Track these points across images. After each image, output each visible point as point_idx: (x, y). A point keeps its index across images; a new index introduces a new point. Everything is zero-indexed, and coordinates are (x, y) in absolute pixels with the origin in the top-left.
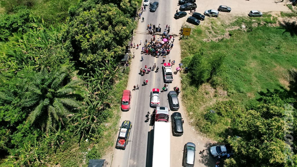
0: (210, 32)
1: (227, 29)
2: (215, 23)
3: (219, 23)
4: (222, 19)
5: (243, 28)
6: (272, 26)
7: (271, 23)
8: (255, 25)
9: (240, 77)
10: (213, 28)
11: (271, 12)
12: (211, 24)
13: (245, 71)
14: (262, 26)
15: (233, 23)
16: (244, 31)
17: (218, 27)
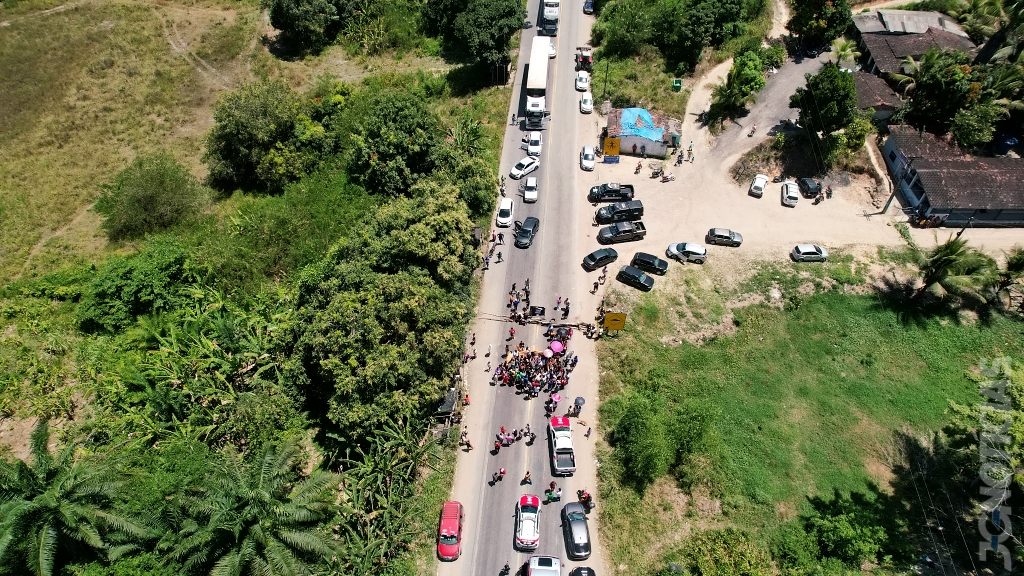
0: (682, 315)
1: (729, 305)
2: (696, 283)
3: (707, 284)
4: (715, 271)
5: (773, 300)
6: (853, 293)
7: (850, 283)
8: (808, 289)
9: (760, 453)
10: (689, 299)
11: (851, 246)
12: (684, 287)
13: (774, 434)
14: (826, 290)
15: (748, 284)
16: (778, 308)
17: (703, 299)
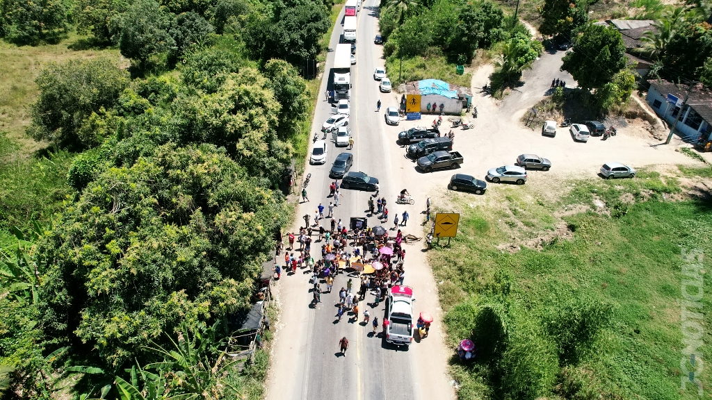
0: (512, 225)
1: (556, 214)
3: (529, 199)
5: (598, 209)
6: (673, 201)
8: (628, 199)
10: (515, 212)
12: (507, 203)
13: (656, 337)
15: (568, 198)
17: (530, 210)
